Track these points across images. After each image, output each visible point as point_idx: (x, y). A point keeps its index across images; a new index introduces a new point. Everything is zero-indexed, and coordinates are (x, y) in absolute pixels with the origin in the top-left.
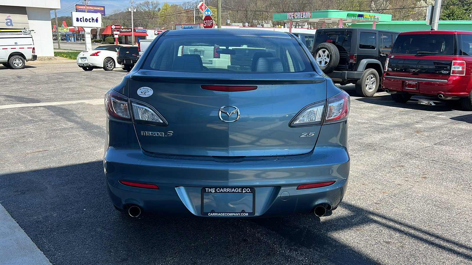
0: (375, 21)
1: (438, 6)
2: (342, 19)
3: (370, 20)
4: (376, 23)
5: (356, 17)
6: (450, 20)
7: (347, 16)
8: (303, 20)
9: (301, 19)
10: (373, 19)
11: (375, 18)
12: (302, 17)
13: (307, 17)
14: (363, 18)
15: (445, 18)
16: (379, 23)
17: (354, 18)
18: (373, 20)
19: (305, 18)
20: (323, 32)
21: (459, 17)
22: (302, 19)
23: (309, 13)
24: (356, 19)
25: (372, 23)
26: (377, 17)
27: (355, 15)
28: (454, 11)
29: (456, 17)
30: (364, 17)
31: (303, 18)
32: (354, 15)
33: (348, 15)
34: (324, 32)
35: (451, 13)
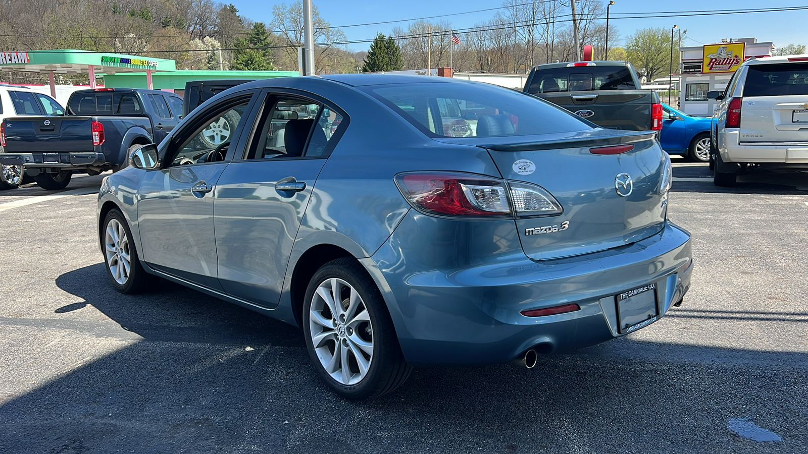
0: (150, 70)
1: (311, 48)
2: (92, 66)
3: (141, 67)
4: (152, 74)
5: (118, 64)
6: (250, 70)
7: (102, 61)
8: (12, 66)
9: (7, 64)
10: (146, 66)
11: (149, 65)
12: (9, 62)
13: (20, 62)
14: (129, 64)
15: (243, 68)
16: (157, 74)
17: (114, 64)
18: (146, 68)
19: (17, 62)
20: (202, 86)
21: (261, 65)
22: (10, 64)
23: (24, 54)
24: (119, 66)
25: (145, 74)
26: (153, 64)
27: (116, 60)
28: (253, 57)
29: (257, 66)
30: (132, 63)
31: (12, 64)
32: (114, 60)
33: (103, 59)
34: (204, 86)
35: (248, 60)
